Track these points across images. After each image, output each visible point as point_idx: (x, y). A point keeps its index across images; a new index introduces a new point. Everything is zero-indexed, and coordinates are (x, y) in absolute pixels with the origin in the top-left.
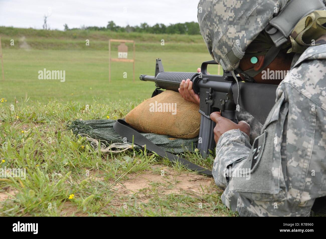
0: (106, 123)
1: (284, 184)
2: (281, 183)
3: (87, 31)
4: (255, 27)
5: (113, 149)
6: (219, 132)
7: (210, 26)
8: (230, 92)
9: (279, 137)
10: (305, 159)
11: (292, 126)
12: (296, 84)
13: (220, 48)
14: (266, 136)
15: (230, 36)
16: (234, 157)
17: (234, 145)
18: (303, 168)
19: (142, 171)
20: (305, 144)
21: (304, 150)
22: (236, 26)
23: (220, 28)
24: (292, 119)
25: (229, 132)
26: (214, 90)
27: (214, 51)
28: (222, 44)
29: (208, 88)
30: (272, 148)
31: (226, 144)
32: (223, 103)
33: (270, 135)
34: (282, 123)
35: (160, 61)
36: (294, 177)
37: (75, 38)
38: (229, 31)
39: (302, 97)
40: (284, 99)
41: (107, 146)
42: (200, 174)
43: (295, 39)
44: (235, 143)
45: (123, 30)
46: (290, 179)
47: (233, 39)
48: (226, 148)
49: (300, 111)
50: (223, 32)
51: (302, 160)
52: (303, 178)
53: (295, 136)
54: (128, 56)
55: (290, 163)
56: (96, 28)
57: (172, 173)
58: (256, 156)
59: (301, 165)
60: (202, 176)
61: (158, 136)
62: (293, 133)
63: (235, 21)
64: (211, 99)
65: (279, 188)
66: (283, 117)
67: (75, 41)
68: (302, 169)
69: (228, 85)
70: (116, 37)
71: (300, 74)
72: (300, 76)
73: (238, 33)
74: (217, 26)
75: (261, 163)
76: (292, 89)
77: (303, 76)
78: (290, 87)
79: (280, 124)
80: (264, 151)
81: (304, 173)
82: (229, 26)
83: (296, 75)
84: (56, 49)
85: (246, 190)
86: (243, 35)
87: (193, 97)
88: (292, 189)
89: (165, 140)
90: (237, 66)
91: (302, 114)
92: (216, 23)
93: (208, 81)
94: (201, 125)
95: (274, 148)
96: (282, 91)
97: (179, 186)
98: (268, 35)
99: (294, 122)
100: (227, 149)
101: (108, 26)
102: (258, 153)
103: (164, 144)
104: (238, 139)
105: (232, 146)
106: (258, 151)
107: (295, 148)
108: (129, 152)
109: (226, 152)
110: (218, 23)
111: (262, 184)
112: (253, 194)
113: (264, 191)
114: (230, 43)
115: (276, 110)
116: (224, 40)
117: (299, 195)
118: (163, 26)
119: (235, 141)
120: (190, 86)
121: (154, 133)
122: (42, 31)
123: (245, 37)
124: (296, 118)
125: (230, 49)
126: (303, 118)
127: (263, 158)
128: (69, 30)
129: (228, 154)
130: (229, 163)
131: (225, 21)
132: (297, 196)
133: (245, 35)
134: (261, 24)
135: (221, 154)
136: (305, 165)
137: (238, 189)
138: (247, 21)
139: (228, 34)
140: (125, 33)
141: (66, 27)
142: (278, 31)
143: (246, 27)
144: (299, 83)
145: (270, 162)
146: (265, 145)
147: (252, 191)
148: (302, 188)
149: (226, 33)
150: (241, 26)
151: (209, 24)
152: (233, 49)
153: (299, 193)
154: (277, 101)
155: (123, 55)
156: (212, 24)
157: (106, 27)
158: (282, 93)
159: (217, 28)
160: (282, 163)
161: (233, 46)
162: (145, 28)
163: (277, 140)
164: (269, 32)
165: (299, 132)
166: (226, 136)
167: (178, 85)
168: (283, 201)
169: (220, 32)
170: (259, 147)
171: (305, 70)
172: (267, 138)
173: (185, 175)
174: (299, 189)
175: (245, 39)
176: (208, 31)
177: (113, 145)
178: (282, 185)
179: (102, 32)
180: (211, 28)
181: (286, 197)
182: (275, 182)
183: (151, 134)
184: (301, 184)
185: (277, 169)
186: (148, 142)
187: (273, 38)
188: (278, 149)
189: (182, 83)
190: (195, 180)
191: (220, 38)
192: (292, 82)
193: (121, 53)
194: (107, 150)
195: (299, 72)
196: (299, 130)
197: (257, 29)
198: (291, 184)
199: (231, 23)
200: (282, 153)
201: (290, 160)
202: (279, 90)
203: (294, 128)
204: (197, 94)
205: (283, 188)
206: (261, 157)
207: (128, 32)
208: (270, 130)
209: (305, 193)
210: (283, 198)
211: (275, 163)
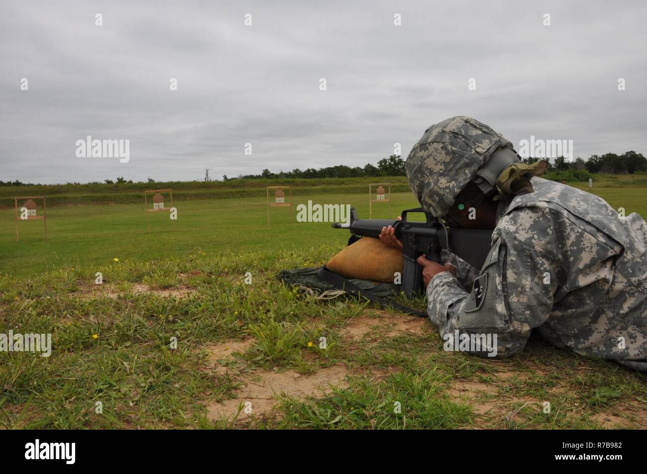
0: (310, 271)
1: (508, 317)
2: (505, 317)
3: (244, 180)
4: (464, 177)
5: (326, 296)
6: (428, 275)
7: (421, 178)
8: (436, 238)
9: (499, 276)
10: (525, 294)
11: (511, 266)
12: (510, 230)
13: (431, 197)
14: (488, 277)
15: (441, 186)
16: (453, 298)
17: (448, 286)
18: (523, 302)
19: (359, 315)
20: (524, 282)
21: (523, 287)
22: (446, 177)
23: (431, 179)
24: (511, 260)
25: (440, 274)
26: (418, 235)
27: (424, 200)
28: (432, 194)
29: (411, 233)
30: (495, 287)
31: (441, 285)
32: (429, 247)
33: (491, 276)
34: (501, 264)
35: (354, 209)
36: (515, 311)
37: (234, 187)
38: (441, 181)
39: (517, 241)
40: (501, 243)
41: (321, 293)
42: (412, 315)
43: (500, 188)
44: (448, 284)
45: (277, 176)
46: (512, 313)
47: (444, 189)
48: (441, 289)
49: (516, 253)
50: (433, 183)
51: (522, 296)
52: (523, 312)
53: (514, 275)
54: (285, 201)
55: (512, 299)
56: (252, 177)
57: (385, 315)
58: (479, 295)
59: (521, 300)
60: (414, 317)
61: (362, 281)
62: (513, 272)
63: (445, 173)
64: (415, 244)
65: (503, 322)
66: (502, 259)
67: (234, 190)
68: (522, 304)
69: (433, 231)
70: (271, 184)
71: (512, 221)
72: (513, 222)
73: (449, 184)
74: (428, 177)
75: (486, 301)
76: (507, 234)
77: (515, 222)
78: (505, 232)
79: (499, 265)
80: (487, 289)
81: (523, 307)
82: (440, 177)
83: (508, 221)
84: (217, 199)
85: (473, 326)
86: (454, 185)
87: (395, 242)
88: (514, 322)
89: (371, 285)
90: (447, 212)
91: (518, 256)
92: (426, 175)
93: (410, 227)
94: (405, 268)
95: (496, 287)
96: (498, 236)
97: (397, 328)
98: (476, 184)
99: (513, 263)
100: (443, 290)
101: (263, 174)
102: (481, 292)
103: (371, 289)
104: (452, 281)
105: (446, 287)
106: (481, 290)
107: (515, 286)
108: (341, 298)
109: (442, 293)
110: (428, 174)
111: (488, 319)
112: (480, 329)
113: (490, 326)
114: (441, 192)
115: (494, 254)
116: (435, 190)
117: (520, 326)
118: (314, 170)
119: (448, 282)
120: (393, 232)
121: (358, 278)
122: (204, 182)
123: (456, 187)
124: (514, 259)
125: (441, 197)
126: (520, 259)
127: (487, 297)
128: (228, 180)
129: (445, 295)
130: (450, 302)
131: (436, 173)
132: (518, 327)
133: (455, 185)
134: (469, 175)
135: (437, 295)
136: (524, 299)
137: (465, 325)
138: (456, 173)
139: (439, 184)
140: (280, 180)
141: (225, 177)
142: (484, 181)
143: (456, 177)
144: (512, 228)
145: (493, 299)
146: (487, 284)
147: (478, 326)
148: (522, 320)
149: (437, 183)
150: (451, 177)
151: (420, 176)
152: (444, 197)
153: (520, 324)
154: (493, 245)
155: (280, 200)
156: (422, 176)
157: (261, 175)
158: (498, 238)
159: (428, 179)
160: (504, 300)
161: (444, 194)
162: (297, 174)
163: (498, 280)
164: (476, 182)
165: (518, 272)
166: (438, 277)
167: (380, 232)
168: (507, 333)
169: (431, 183)
170: (481, 287)
171: (517, 217)
172: (489, 278)
173: (399, 317)
174: (519, 321)
175: (456, 189)
176: (418, 182)
177: (325, 293)
178: (506, 319)
179: (258, 180)
180: (422, 180)
181: (509, 329)
182: (499, 316)
183: (356, 280)
184: (522, 317)
185: (500, 305)
186: (356, 287)
187: (480, 187)
188: (500, 287)
189: (383, 230)
190: (409, 321)
191: (431, 188)
192: (506, 228)
193: (279, 199)
194: (321, 297)
195: (511, 219)
196: (518, 270)
197: (466, 179)
198: (513, 318)
199: (441, 175)
200: (503, 291)
201: (512, 297)
202: (494, 235)
203: (514, 268)
204: (399, 240)
205: (506, 322)
206: (485, 296)
207: (282, 178)
208: (490, 271)
209: (525, 324)
210: (507, 330)
211: (498, 300)
